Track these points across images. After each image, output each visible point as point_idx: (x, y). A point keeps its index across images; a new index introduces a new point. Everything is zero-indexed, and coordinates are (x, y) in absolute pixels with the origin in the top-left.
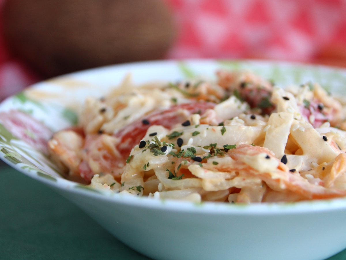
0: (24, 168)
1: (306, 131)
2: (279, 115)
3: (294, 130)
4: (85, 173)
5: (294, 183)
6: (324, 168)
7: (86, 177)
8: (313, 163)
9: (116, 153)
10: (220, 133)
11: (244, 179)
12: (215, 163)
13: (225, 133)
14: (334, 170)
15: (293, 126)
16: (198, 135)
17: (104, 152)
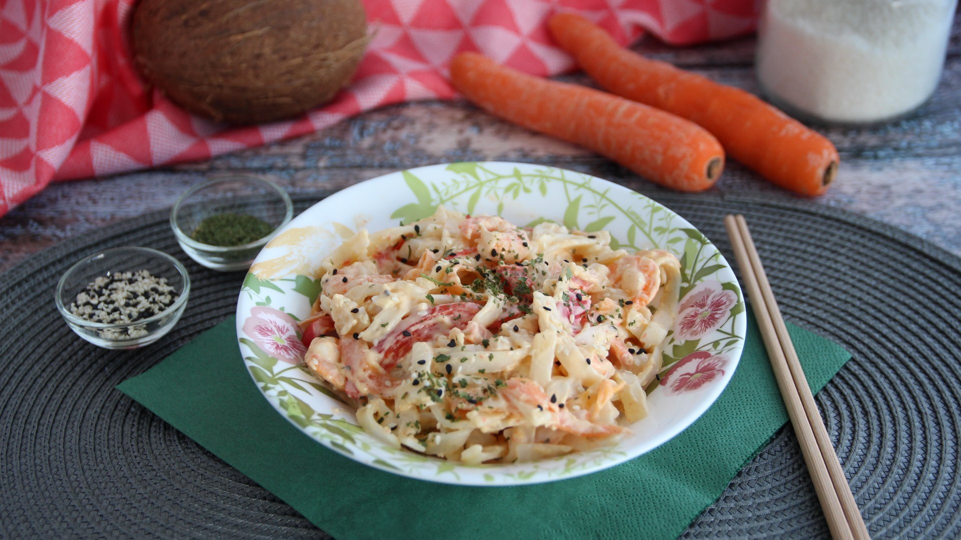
0: (316, 433)
1: (570, 354)
2: (543, 336)
3: (558, 352)
4: (352, 394)
5: (564, 426)
6: (589, 397)
7: (353, 397)
8: (579, 388)
9: (381, 370)
10: (488, 359)
11: (518, 421)
12: (491, 408)
13: (493, 360)
14: (599, 402)
15: (557, 346)
16: (466, 361)
17: (369, 372)
